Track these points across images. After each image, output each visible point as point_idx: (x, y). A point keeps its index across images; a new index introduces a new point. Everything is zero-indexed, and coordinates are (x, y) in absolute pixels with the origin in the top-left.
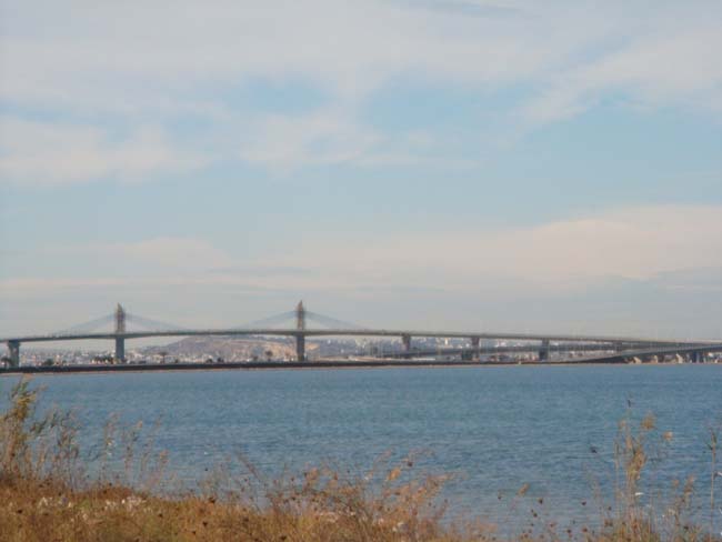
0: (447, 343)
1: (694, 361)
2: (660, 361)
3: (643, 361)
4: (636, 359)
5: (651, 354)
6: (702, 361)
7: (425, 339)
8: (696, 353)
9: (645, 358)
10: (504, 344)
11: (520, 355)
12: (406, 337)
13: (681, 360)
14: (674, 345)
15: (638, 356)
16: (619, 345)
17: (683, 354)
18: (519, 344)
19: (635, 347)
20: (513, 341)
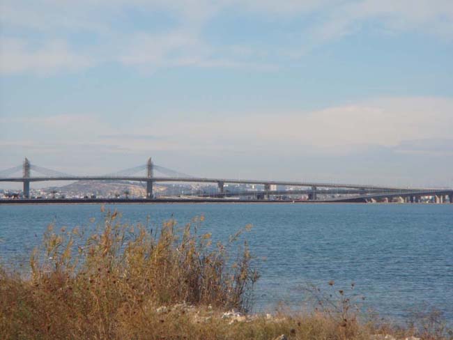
0: (253, 188)
1: (412, 201)
2: (390, 201)
3: (378, 201)
4: (372, 200)
5: (383, 197)
6: (417, 202)
7: (239, 184)
8: (414, 196)
9: (379, 199)
10: (292, 188)
11: (295, 196)
12: (221, 183)
13: (402, 201)
14: (397, 190)
15: (374, 198)
16: (363, 190)
17: (404, 196)
18: (302, 189)
19: (372, 192)
20: (298, 187)
